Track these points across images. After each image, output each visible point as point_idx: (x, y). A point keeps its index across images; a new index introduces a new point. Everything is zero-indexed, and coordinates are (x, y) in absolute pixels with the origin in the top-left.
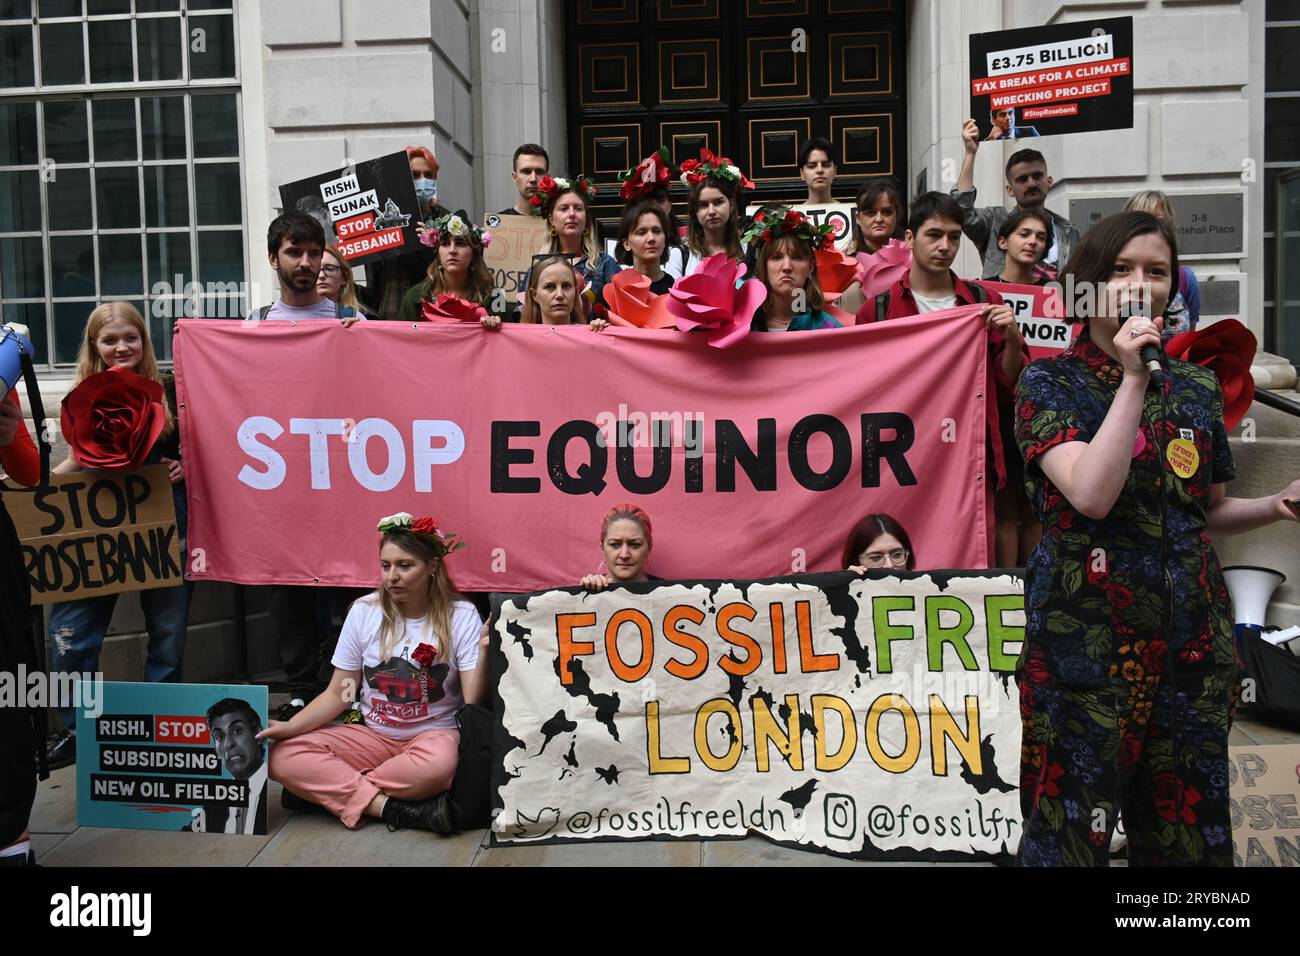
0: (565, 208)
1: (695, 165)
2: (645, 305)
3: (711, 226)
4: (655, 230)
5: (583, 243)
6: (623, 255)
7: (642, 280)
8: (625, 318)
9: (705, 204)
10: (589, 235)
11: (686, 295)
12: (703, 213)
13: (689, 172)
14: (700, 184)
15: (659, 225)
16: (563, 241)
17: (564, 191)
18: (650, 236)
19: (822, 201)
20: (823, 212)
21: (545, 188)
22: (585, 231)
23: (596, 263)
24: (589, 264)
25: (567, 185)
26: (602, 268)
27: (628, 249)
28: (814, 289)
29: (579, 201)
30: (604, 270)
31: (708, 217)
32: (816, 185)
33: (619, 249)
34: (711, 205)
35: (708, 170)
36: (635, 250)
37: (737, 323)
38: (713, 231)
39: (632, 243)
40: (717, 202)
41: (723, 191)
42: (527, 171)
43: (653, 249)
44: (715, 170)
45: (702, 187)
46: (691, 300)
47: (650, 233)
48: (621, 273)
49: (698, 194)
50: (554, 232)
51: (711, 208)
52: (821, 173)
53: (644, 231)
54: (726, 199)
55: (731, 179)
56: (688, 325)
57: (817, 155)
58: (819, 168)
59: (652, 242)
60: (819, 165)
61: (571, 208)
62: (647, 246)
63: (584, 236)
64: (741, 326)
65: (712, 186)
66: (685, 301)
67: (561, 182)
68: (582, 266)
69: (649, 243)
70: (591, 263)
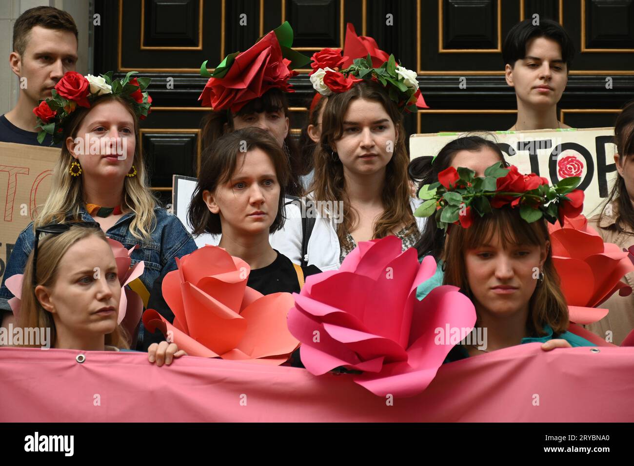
0: (102, 129)
1: (339, 59)
2: (236, 315)
3: (362, 167)
4: (265, 181)
5: (125, 192)
6: (205, 220)
7: (234, 268)
8: (199, 339)
9: (356, 128)
10: (137, 177)
11: (322, 309)
12: (349, 144)
13: (328, 69)
14: (350, 93)
15: (270, 171)
16: (91, 185)
17: (101, 98)
18: (256, 192)
19: (541, 125)
20: (546, 144)
21: (70, 92)
22: (132, 171)
23: (149, 226)
24: (135, 228)
25: (108, 88)
26: (158, 235)
27: (213, 209)
28: (550, 294)
29: (126, 117)
30: (162, 239)
31: (360, 152)
32: (536, 98)
33: (198, 207)
34: (366, 130)
35: (364, 71)
36: (226, 214)
37: (412, 363)
38: (363, 178)
39: (221, 201)
40: (377, 126)
41: (388, 109)
42: (47, 58)
43: (260, 215)
44: (378, 70)
45: (355, 98)
46: (332, 319)
47: (255, 186)
48: (195, 253)
49: (346, 109)
50: (75, 170)
51: (366, 136)
52: (548, 79)
53: (244, 184)
54: (391, 123)
55: (404, 89)
56: (325, 363)
57: (542, 47)
58: (545, 69)
59: (257, 204)
60: (546, 64)
61: (114, 128)
62: (251, 210)
63: (127, 179)
64: (418, 369)
65: (370, 98)
66: (320, 320)
67: (98, 82)
68: (123, 231)
69: (254, 204)
70: (140, 227)
